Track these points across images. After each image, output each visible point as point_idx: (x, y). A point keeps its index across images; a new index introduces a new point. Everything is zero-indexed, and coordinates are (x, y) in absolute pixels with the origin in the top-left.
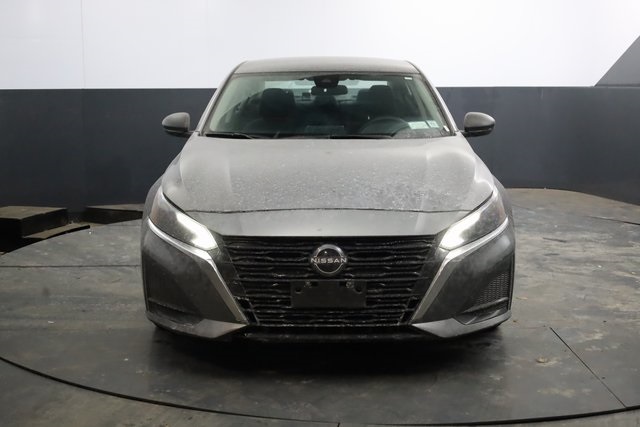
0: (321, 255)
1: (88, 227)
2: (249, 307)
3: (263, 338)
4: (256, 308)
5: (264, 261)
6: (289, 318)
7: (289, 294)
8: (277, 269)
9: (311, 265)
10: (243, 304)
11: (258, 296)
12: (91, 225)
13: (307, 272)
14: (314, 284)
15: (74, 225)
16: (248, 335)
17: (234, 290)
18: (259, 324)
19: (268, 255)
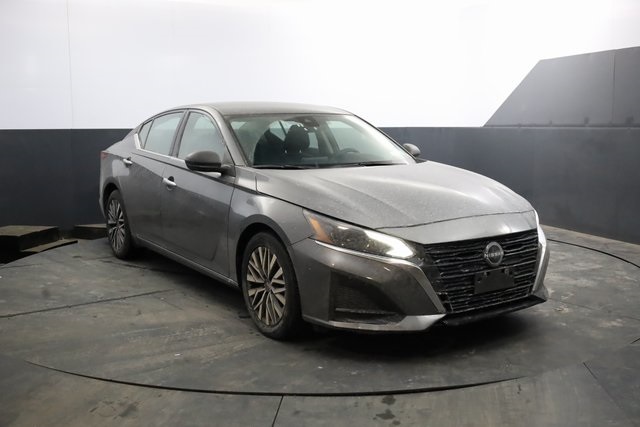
0: (490, 251)
1: (76, 242)
2: (446, 299)
3: (456, 322)
4: (452, 300)
5: (455, 261)
6: (471, 303)
7: (473, 284)
8: (464, 267)
9: (485, 260)
10: (442, 298)
11: (453, 289)
12: (80, 241)
13: (482, 265)
14: (488, 273)
15: (64, 241)
16: (446, 322)
17: (436, 287)
18: (452, 312)
19: (459, 256)
